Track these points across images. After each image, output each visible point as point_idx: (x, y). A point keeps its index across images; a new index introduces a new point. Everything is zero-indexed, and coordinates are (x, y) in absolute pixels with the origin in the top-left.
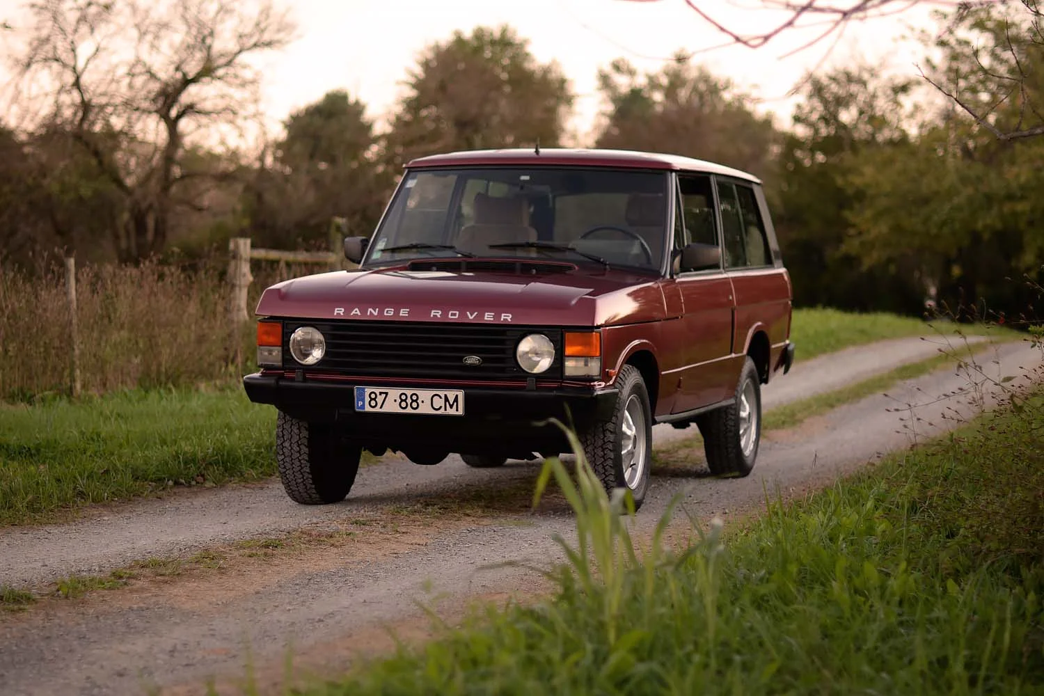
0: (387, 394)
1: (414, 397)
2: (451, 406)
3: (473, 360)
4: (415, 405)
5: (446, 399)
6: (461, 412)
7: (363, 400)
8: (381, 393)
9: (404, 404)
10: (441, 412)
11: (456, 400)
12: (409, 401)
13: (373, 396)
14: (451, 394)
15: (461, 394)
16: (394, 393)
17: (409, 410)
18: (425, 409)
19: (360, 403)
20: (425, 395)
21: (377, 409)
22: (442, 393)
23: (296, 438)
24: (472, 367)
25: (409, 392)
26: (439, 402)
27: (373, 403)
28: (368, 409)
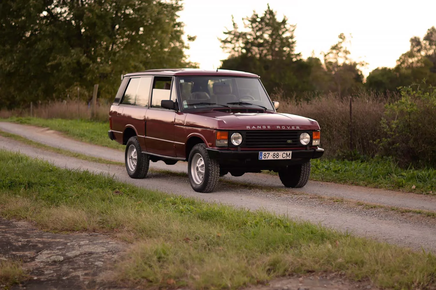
0: (269, 153)
1: (278, 154)
2: (288, 156)
3: (289, 141)
4: (277, 157)
5: (287, 154)
6: (290, 158)
7: (262, 156)
8: (267, 154)
9: (274, 157)
10: (285, 158)
11: (289, 154)
12: (276, 155)
13: (265, 154)
14: (288, 152)
15: (291, 152)
16: (272, 153)
17: (276, 158)
18: (280, 158)
19: (261, 157)
20: (281, 153)
21: (266, 159)
22: (286, 152)
23: (216, 170)
24: (290, 144)
25: (276, 153)
26: (285, 155)
27: (265, 157)
28: (263, 159)
